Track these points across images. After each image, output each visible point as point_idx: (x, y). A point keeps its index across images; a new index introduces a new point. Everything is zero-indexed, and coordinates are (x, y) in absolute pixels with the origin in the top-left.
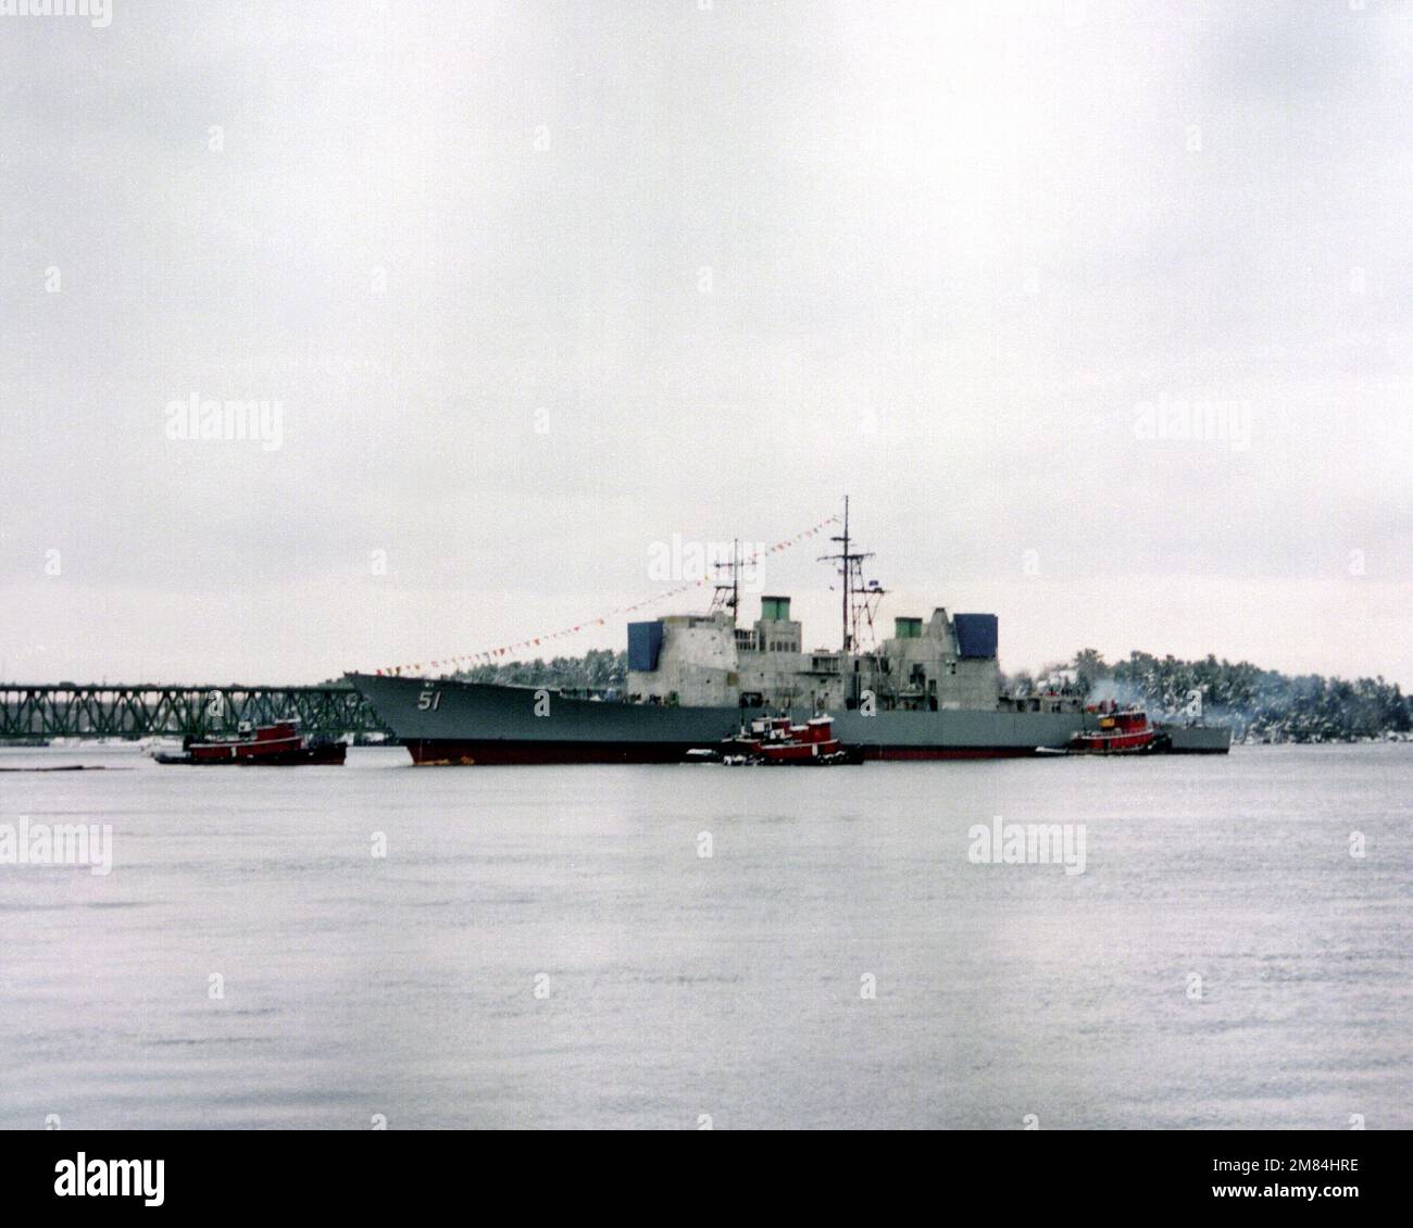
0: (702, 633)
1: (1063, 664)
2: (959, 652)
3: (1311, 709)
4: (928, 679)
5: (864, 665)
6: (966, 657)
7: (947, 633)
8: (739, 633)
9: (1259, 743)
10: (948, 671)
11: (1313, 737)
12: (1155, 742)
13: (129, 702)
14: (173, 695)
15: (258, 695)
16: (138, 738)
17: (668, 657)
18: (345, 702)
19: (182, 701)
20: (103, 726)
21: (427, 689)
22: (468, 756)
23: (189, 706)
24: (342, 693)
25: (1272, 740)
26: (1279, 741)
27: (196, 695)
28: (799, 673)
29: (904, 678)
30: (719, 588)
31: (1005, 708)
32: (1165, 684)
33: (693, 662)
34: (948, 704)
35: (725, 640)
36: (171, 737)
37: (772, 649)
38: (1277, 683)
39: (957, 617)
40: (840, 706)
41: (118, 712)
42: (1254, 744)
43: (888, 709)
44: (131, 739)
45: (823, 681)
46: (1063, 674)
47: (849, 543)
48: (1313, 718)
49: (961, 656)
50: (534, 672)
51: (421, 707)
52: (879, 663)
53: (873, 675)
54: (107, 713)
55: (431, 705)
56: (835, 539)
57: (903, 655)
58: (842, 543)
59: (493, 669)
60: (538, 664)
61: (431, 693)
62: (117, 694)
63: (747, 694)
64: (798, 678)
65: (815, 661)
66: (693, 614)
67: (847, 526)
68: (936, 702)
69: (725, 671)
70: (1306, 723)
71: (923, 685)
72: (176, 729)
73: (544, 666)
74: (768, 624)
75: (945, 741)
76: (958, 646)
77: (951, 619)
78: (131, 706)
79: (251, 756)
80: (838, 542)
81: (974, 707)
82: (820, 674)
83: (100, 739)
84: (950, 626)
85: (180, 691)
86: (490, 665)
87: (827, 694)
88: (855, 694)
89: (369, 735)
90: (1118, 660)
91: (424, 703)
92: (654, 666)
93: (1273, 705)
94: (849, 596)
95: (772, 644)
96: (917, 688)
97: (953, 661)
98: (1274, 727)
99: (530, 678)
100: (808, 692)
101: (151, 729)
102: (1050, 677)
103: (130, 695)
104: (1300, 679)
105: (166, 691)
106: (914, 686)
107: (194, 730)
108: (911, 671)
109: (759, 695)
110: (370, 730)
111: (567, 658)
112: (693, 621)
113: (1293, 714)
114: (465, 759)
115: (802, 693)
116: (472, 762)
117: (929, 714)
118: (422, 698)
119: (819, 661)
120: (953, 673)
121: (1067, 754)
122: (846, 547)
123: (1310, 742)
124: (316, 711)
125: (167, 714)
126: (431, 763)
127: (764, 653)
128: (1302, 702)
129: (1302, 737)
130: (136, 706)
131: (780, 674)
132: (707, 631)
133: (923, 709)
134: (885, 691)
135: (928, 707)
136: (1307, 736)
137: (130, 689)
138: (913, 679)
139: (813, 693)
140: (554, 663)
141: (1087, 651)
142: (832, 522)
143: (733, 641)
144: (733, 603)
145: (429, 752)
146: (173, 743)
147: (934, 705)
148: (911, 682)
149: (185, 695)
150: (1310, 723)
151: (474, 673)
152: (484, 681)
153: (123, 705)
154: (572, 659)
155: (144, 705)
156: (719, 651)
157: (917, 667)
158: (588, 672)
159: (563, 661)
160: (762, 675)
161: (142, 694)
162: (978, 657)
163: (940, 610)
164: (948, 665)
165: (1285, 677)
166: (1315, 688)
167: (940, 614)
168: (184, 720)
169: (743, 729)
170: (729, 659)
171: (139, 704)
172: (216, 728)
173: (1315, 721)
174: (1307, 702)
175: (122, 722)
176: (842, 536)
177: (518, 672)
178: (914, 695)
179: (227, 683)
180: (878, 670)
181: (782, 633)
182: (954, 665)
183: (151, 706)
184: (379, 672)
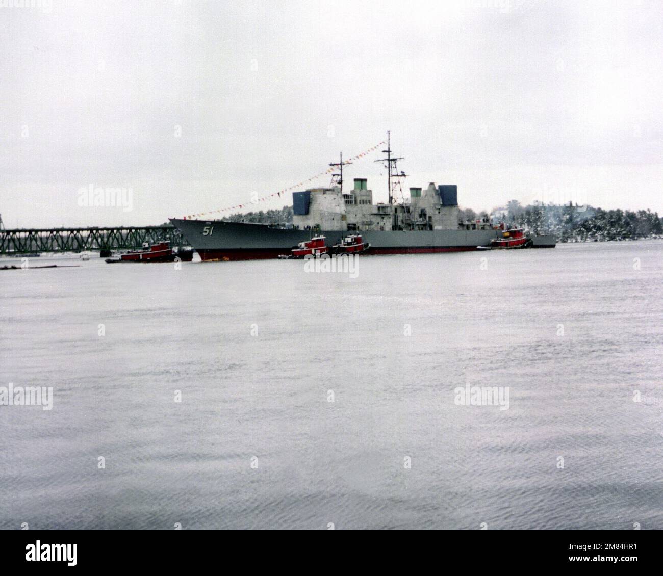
0: (329, 196)
1: (502, 207)
2: (441, 203)
3: (617, 225)
4: (428, 216)
5: (399, 210)
6: (444, 205)
7: (436, 194)
8: (346, 196)
9: (592, 241)
10: (437, 212)
11: (617, 238)
12: (527, 243)
13: (75, 235)
14: (95, 232)
15: (133, 231)
16: (80, 252)
17: (314, 208)
18: (173, 233)
19: (99, 235)
20: (64, 247)
21: (207, 226)
22: (227, 257)
23: (102, 236)
24: (171, 229)
25: (598, 240)
26: (601, 240)
27: (105, 232)
28: (372, 214)
29: (416, 216)
30: (334, 175)
31: (461, 229)
32: (549, 215)
33: (326, 210)
34: (437, 227)
35: (340, 200)
36: (94, 251)
37: (360, 203)
38: (601, 214)
39: (440, 187)
40: (390, 229)
41: (70, 240)
42: (590, 242)
43: (410, 230)
44: (77, 252)
45: (383, 218)
46: (502, 212)
47: (390, 153)
48: (617, 229)
49: (442, 205)
50: (259, 217)
51: (205, 234)
52: (405, 209)
53: (403, 215)
54: (65, 241)
55: (209, 232)
56: (384, 151)
57: (416, 205)
58: (387, 154)
59: (240, 216)
60: (261, 213)
61: (209, 228)
62: (69, 232)
63: (349, 224)
64: (372, 216)
65: (379, 208)
66: (325, 188)
67: (389, 145)
68: (432, 226)
69: (340, 214)
70: (614, 232)
71: (426, 219)
72: (97, 247)
73: (263, 213)
74: (358, 192)
75: (436, 244)
76: (441, 200)
77: (437, 188)
78: (76, 238)
79: (149, 258)
80: (385, 153)
81: (448, 228)
82: (381, 215)
83: (63, 253)
84: (437, 191)
85: (98, 230)
86: (239, 214)
87: (384, 224)
88: (396, 223)
89: (185, 247)
90: (528, 205)
91: (206, 232)
92: (307, 212)
93: (599, 224)
94: (391, 178)
95: (360, 201)
96: (423, 220)
97: (439, 207)
98: (599, 234)
99: (257, 220)
100: (376, 223)
101: (86, 247)
102: (496, 213)
103: (75, 232)
104: (612, 212)
105: (91, 230)
106: (421, 219)
107: (105, 247)
108: (420, 212)
109: (355, 225)
110: (185, 245)
111: (274, 210)
112: (325, 191)
113: (608, 228)
114: (225, 258)
115: (374, 223)
116: (228, 259)
117: (428, 232)
118: (205, 230)
119: (381, 209)
120: (439, 213)
121: (492, 249)
122: (389, 155)
123: (616, 240)
124: (160, 237)
125: (92, 240)
126: (211, 260)
127: (357, 205)
128: (612, 222)
129: (612, 238)
130: (78, 237)
131: (364, 215)
132: (332, 196)
133: (426, 230)
134: (409, 222)
135: (429, 229)
136: (615, 238)
137: (75, 230)
138: (421, 216)
139: (378, 223)
140: (268, 213)
141: (513, 201)
142: (383, 144)
143: (343, 200)
144: (340, 182)
145: (209, 255)
146: (96, 253)
147: (431, 228)
148: (420, 217)
149: (100, 232)
150: (616, 232)
151: (232, 218)
152: (236, 222)
153: (72, 237)
154: (276, 210)
155: (82, 237)
156: (337, 205)
157: (423, 210)
158: (284, 216)
159: (272, 211)
160: (356, 215)
161: (81, 232)
162: (449, 205)
163: (432, 184)
164: (437, 209)
165: (604, 211)
166: (618, 215)
167: (432, 186)
168: (100, 243)
169: (342, 241)
170: (341, 208)
171: (80, 236)
172: (115, 246)
173: (618, 230)
174: (614, 222)
175: (72, 245)
176: (387, 150)
177: (251, 217)
178: (422, 223)
179: (119, 226)
180: (405, 212)
181: (364, 196)
182: (439, 209)
183: (85, 237)
184: (185, 218)
